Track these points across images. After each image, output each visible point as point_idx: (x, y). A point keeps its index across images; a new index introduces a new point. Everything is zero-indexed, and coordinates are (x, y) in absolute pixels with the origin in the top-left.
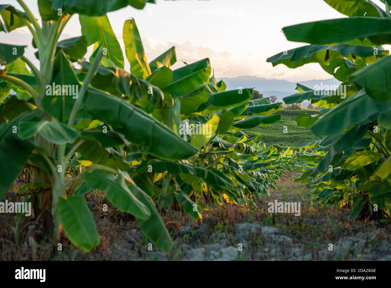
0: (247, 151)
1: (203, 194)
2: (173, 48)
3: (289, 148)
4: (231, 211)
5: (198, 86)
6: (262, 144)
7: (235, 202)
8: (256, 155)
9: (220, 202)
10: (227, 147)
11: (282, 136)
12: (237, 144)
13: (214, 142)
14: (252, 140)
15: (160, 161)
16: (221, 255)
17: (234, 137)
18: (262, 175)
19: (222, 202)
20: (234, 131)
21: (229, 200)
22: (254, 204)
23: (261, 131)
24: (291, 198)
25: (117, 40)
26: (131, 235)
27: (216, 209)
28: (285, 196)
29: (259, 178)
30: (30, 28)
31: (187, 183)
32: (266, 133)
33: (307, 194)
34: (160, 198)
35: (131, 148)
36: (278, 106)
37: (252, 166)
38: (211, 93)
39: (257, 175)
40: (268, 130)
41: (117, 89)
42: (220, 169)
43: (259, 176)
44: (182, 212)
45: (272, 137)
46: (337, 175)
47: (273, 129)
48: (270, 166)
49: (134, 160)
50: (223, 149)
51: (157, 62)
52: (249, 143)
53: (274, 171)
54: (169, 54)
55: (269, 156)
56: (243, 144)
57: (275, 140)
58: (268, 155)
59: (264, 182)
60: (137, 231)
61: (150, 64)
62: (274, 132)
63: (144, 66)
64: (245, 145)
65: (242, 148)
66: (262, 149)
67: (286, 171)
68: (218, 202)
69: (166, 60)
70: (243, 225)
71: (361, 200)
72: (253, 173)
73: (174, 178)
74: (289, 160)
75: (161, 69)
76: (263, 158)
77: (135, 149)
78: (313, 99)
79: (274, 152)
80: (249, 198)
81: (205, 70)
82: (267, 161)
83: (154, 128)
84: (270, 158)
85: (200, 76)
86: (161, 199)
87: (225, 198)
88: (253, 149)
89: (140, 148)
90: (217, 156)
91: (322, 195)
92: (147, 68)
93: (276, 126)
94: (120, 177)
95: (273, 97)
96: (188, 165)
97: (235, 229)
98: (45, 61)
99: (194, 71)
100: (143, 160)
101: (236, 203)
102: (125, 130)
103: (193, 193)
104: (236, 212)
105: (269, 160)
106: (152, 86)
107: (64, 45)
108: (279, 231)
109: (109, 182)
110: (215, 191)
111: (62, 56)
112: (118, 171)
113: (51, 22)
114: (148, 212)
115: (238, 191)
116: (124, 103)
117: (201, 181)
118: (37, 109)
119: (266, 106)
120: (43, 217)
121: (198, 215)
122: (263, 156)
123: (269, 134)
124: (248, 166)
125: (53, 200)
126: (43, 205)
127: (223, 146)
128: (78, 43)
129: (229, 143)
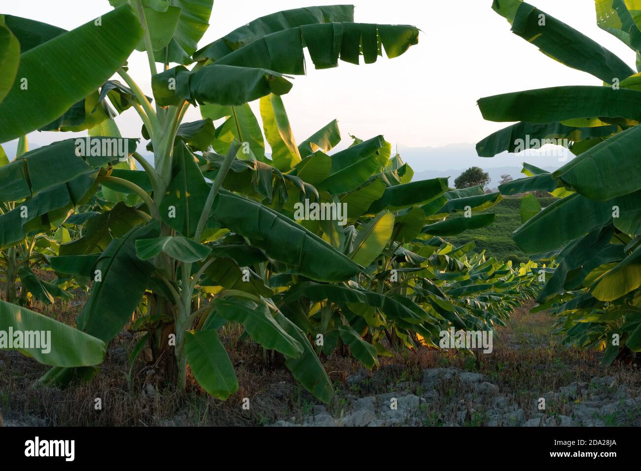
0: (452, 267)
1: (385, 334)
2: (335, 121)
3: (532, 261)
5: (367, 177)
7: (434, 344)
8: (468, 273)
9: (408, 344)
10: (418, 262)
12: (435, 257)
13: (397, 255)
14: (460, 251)
15: (318, 284)
17: (429, 247)
18: (480, 305)
19: (413, 344)
20: (426, 238)
23: (486, 233)
24: (532, 340)
26: (278, 389)
27: (403, 354)
28: (522, 338)
29: (477, 309)
30: (140, 112)
31: (358, 315)
32: (495, 236)
35: (277, 267)
36: (496, 198)
37: (462, 290)
38: (388, 186)
39: (472, 305)
40: (499, 232)
41: (257, 190)
42: (411, 295)
43: (476, 306)
44: (351, 359)
45: (504, 243)
47: (507, 230)
48: (493, 290)
49: (280, 286)
51: (310, 143)
52: (455, 254)
53: (504, 298)
55: (490, 273)
56: (445, 257)
58: (488, 273)
59: (485, 316)
60: (286, 384)
61: (299, 147)
63: (292, 148)
64: (447, 258)
65: (443, 263)
67: (527, 298)
68: (406, 344)
69: (324, 139)
70: (434, 372)
72: (466, 301)
73: (340, 310)
74: (531, 280)
75: (314, 155)
76: (480, 278)
77: (282, 267)
81: (377, 153)
83: (305, 240)
84: (493, 276)
85: (371, 163)
87: (419, 340)
88: (461, 264)
90: (406, 275)
92: (296, 152)
93: (512, 224)
94: (262, 305)
95: (506, 177)
96: (358, 289)
97: (422, 377)
98: (161, 156)
99: (362, 154)
100: (293, 283)
101: (436, 347)
102: (266, 242)
103: (369, 331)
105: (493, 280)
106: (304, 183)
107: (185, 133)
108: (485, 377)
109: (249, 312)
110: (401, 327)
111: (183, 148)
112: (260, 297)
113: (169, 106)
114: (301, 349)
115: (438, 328)
116: (265, 208)
117: (377, 311)
118: (153, 220)
119: (477, 198)
120: (165, 359)
121: (373, 360)
122: (480, 273)
123: (500, 237)
124: (458, 289)
125: (177, 337)
126: (162, 344)
127: (411, 260)
128: (202, 129)
129: (422, 257)
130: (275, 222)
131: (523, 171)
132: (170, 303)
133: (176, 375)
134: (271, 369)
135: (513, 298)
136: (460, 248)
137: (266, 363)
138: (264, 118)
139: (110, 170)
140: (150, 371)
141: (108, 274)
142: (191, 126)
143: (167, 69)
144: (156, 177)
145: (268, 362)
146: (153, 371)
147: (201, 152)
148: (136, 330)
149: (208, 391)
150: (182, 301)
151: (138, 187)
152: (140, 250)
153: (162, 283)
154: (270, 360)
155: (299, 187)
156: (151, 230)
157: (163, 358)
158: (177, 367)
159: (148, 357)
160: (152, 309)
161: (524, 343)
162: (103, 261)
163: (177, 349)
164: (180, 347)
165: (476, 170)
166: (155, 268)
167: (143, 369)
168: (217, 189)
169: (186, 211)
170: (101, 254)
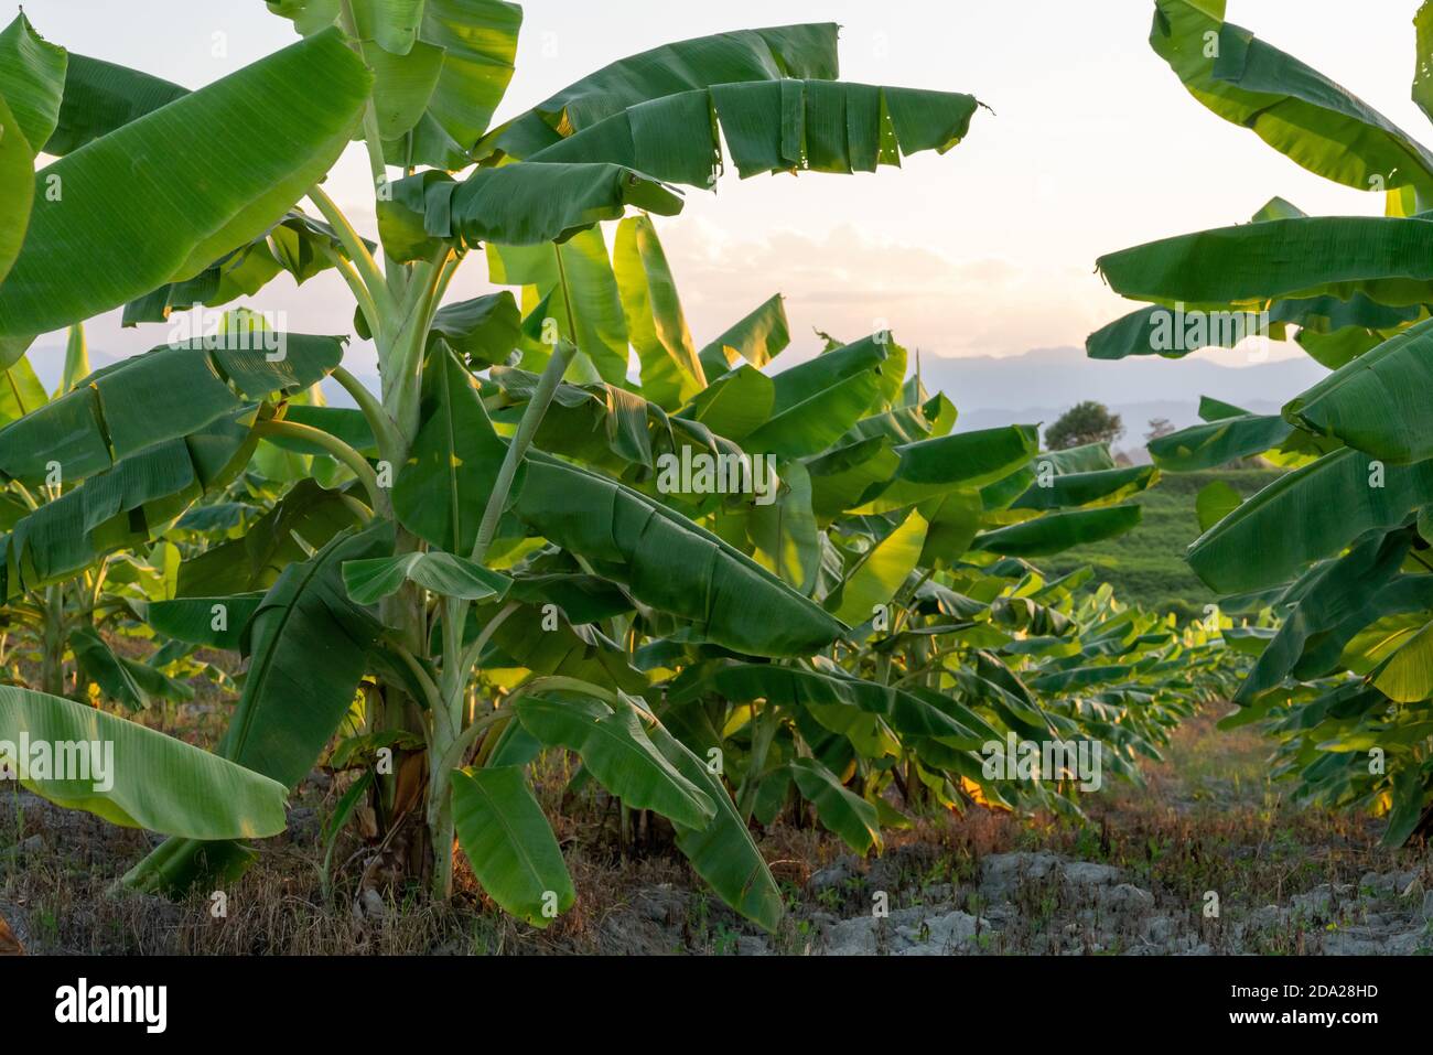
0: (1038, 626)
1: (892, 778)
2: (777, 299)
4: (985, 829)
7: (1002, 800)
8: (1077, 640)
9: (946, 800)
10: (967, 613)
12: (1006, 604)
13: (921, 599)
14: (1060, 588)
16: (926, 933)
17: (994, 579)
18: (1106, 712)
19: (956, 800)
21: (984, 796)
22: (1078, 810)
23: (1117, 551)
24: (1221, 791)
26: (655, 900)
27: (933, 822)
28: (1200, 787)
29: (1097, 722)
30: (349, 278)
32: (1136, 557)
34: (744, 781)
35: (654, 623)
36: (1148, 478)
37: (1064, 678)
38: (902, 442)
39: (1088, 711)
40: (1144, 548)
42: (952, 690)
43: (1095, 715)
44: (819, 834)
45: (1156, 573)
48: (1134, 680)
49: (655, 666)
50: (954, 620)
51: (724, 347)
52: (1049, 595)
54: (764, 320)
55: (1128, 641)
56: (1025, 603)
58: (1123, 641)
59: (1115, 736)
60: (674, 889)
61: (701, 355)
62: (1164, 554)
63: (684, 359)
64: (1031, 605)
65: (1020, 615)
67: (1209, 697)
68: (942, 799)
69: (754, 339)
70: (1009, 860)
71: (1419, 782)
72: (1073, 704)
73: (792, 723)
74: (1218, 658)
75: (736, 374)
76: (1106, 651)
77: (665, 624)
80: (1066, 791)
81: (878, 371)
82: (1122, 661)
83: (717, 564)
84: (1133, 648)
85: (861, 390)
86: (747, 787)
87: (969, 791)
88: (1059, 618)
90: (938, 645)
91: (1316, 776)
92: (695, 367)
93: (1173, 531)
94: (622, 711)
96: (833, 674)
97: (980, 873)
98: (397, 376)
99: (844, 374)
100: (687, 663)
101: (1009, 807)
102: (630, 568)
103: (858, 770)
104: (1005, 833)
105: (1138, 657)
106: (715, 436)
107: (450, 325)
108: (1122, 873)
109: (594, 725)
110: (929, 762)
111: (444, 358)
112: (617, 693)
113: (414, 262)
114: (710, 807)
116: (627, 491)
117: (880, 723)
118: (378, 519)
120: (404, 832)
121: (870, 835)
122: (1106, 641)
123: (1147, 560)
124: (1054, 677)
125: (432, 780)
126: (399, 799)
127: (954, 611)
128: (490, 316)
129: (976, 602)
130: (648, 521)
131: (1200, 413)
132: (416, 706)
133: (429, 867)
134: (638, 856)
135: (1179, 697)
136: (1060, 583)
137: (628, 842)
138: (623, 291)
139: (283, 407)
140: (370, 859)
141: (278, 645)
142: (464, 309)
144: (385, 424)
145: (633, 840)
146: (378, 859)
147: (488, 368)
148: (340, 767)
150: (443, 700)
151: (344, 444)
152: (353, 586)
153: (397, 660)
154: (636, 835)
155: (704, 445)
156: (371, 543)
157: (401, 830)
158: (432, 849)
159: (368, 826)
160: (375, 720)
161: (1204, 798)
162: (267, 615)
163: (432, 807)
164: (439, 804)
165: (1093, 408)
166: (383, 629)
167: (356, 854)
168: (521, 450)
169: (451, 497)
170: (263, 595)
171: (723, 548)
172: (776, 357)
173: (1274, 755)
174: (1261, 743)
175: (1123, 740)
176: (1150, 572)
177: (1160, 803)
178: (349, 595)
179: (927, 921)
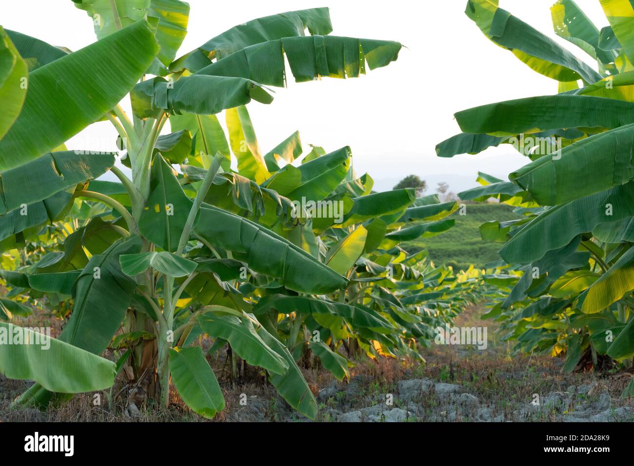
0: (408, 276)
2: (297, 133)
3: (472, 266)
4: (387, 366)
6: (427, 263)
7: (391, 353)
8: (421, 282)
9: (371, 354)
10: (378, 271)
11: (460, 247)
12: (393, 266)
13: (358, 265)
14: (413, 259)
17: (387, 256)
18: (430, 312)
19: (374, 354)
20: (387, 245)
21: (383, 351)
22: (420, 356)
25: (220, 126)
27: (364, 364)
29: (427, 317)
30: (116, 125)
31: (324, 326)
32: (434, 243)
33: (502, 339)
35: (258, 279)
36: (452, 207)
37: (414, 298)
38: (355, 197)
39: (422, 312)
41: (237, 203)
42: (367, 304)
43: (425, 314)
45: (443, 250)
46: (545, 306)
48: (443, 298)
50: (371, 275)
51: (274, 154)
52: (409, 263)
53: (449, 305)
54: (292, 142)
55: (440, 281)
56: (400, 266)
57: (449, 255)
58: (438, 280)
59: (433, 323)
61: (265, 157)
62: (446, 241)
64: (403, 267)
65: (399, 271)
66: (429, 271)
67: (468, 304)
68: (369, 354)
69: (287, 151)
70: (410, 383)
71: (579, 343)
72: (416, 309)
74: (472, 287)
75: (285, 170)
76: (431, 285)
78: (502, 193)
79: (448, 275)
80: (412, 347)
81: (345, 164)
82: (437, 289)
83: (288, 252)
84: (441, 284)
85: (339, 172)
87: (377, 348)
88: (416, 272)
89: (271, 279)
90: (362, 286)
91: (525, 340)
94: (245, 321)
95: (442, 185)
96: (326, 300)
97: (397, 389)
98: (140, 170)
99: (330, 165)
101: (393, 355)
102: (249, 257)
103: (332, 341)
104: (394, 368)
105: (441, 288)
106: (280, 196)
107: (161, 146)
108: (460, 388)
109: (233, 327)
110: (364, 337)
111: (160, 161)
112: (243, 313)
113: (146, 119)
114: (286, 364)
115: (395, 337)
116: (247, 221)
117: (344, 322)
118: (133, 235)
119: (433, 207)
120: (147, 377)
121: (344, 371)
122: (431, 281)
123: (439, 244)
124: (409, 298)
125: (159, 354)
126: (143, 361)
127: (372, 271)
128: (179, 141)
129: (381, 267)
130: (257, 234)
131: (478, 180)
132: (151, 320)
133: (158, 393)
134: (241, 383)
135: (458, 304)
136: (413, 257)
137: (236, 377)
138: (230, 129)
139: (86, 185)
140: (132, 390)
141: (90, 292)
142: (168, 138)
143: (144, 81)
144: (134, 191)
145: (238, 376)
146: (136, 390)
147: (178, 165)
148: (116, 347)
149: (194, 410)
150: (165, 317)
151: (116, 201)
152: (125, 265)
153: (143, 299)
154: (239, 374)
155: (275, 200)
156: (131, 246)
157: (146, 376)
158: (159, 385)
159: (130, 375)
160: (132, 326)
161: (471, 349)
162: (85, 278)
163: (159, 366)
164: (163, 364)
165: (414, 177)
166: (137, 285)
167: (124, 388)
168: (199, 204)
169: (166, 225)
170: (81, 271)
171: (290, 246)
172: (297, 159)
173: (498, 330)
174: (492, 323)
175: (437, 325)
176: (440, 249)
177: (452, 352)
178: (122, 270)
179: (384, 413)
